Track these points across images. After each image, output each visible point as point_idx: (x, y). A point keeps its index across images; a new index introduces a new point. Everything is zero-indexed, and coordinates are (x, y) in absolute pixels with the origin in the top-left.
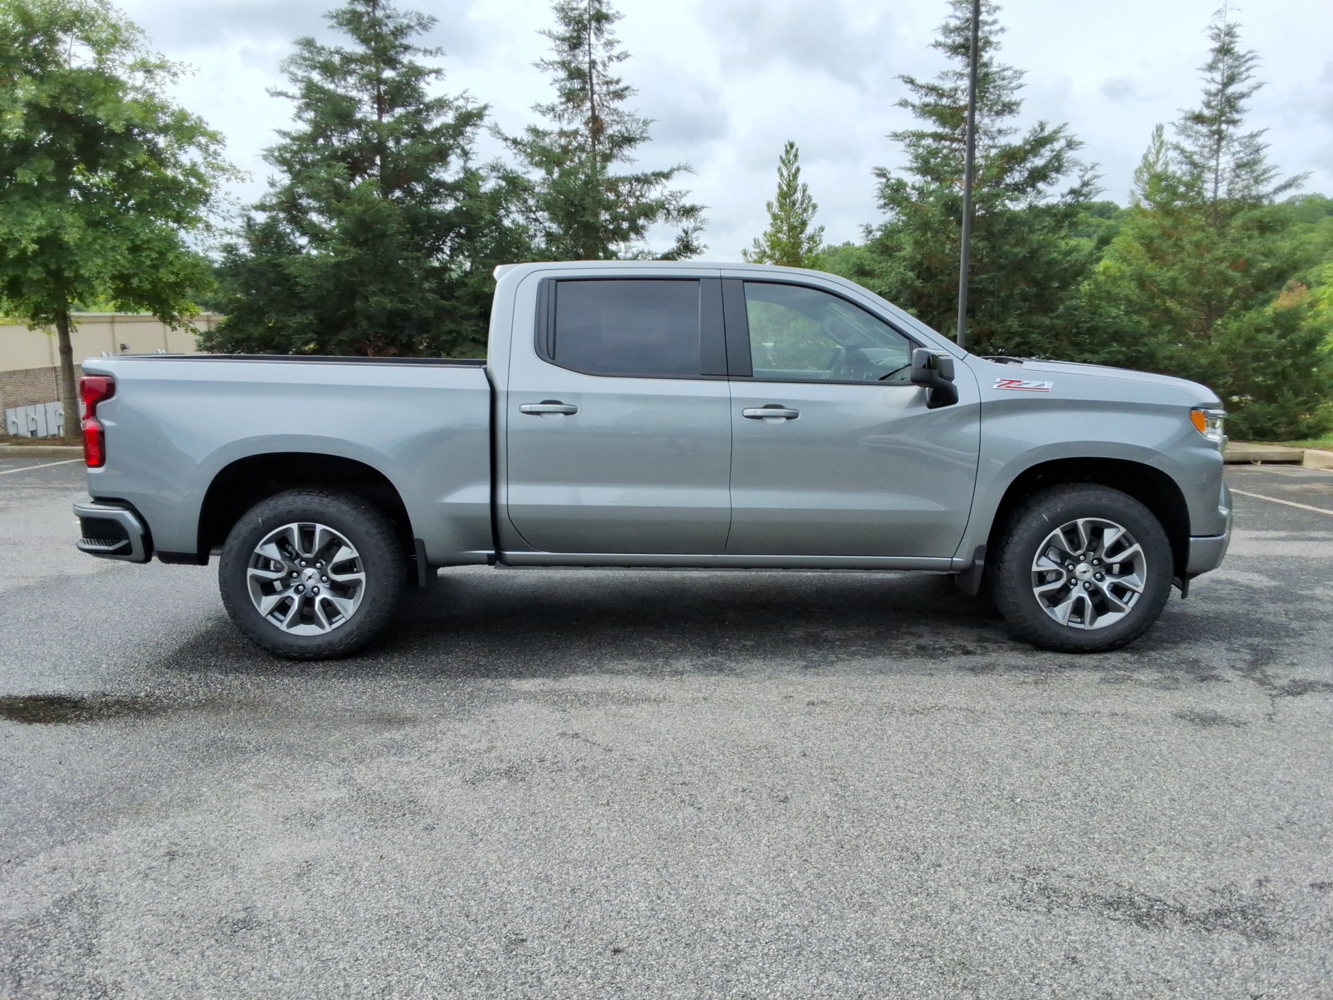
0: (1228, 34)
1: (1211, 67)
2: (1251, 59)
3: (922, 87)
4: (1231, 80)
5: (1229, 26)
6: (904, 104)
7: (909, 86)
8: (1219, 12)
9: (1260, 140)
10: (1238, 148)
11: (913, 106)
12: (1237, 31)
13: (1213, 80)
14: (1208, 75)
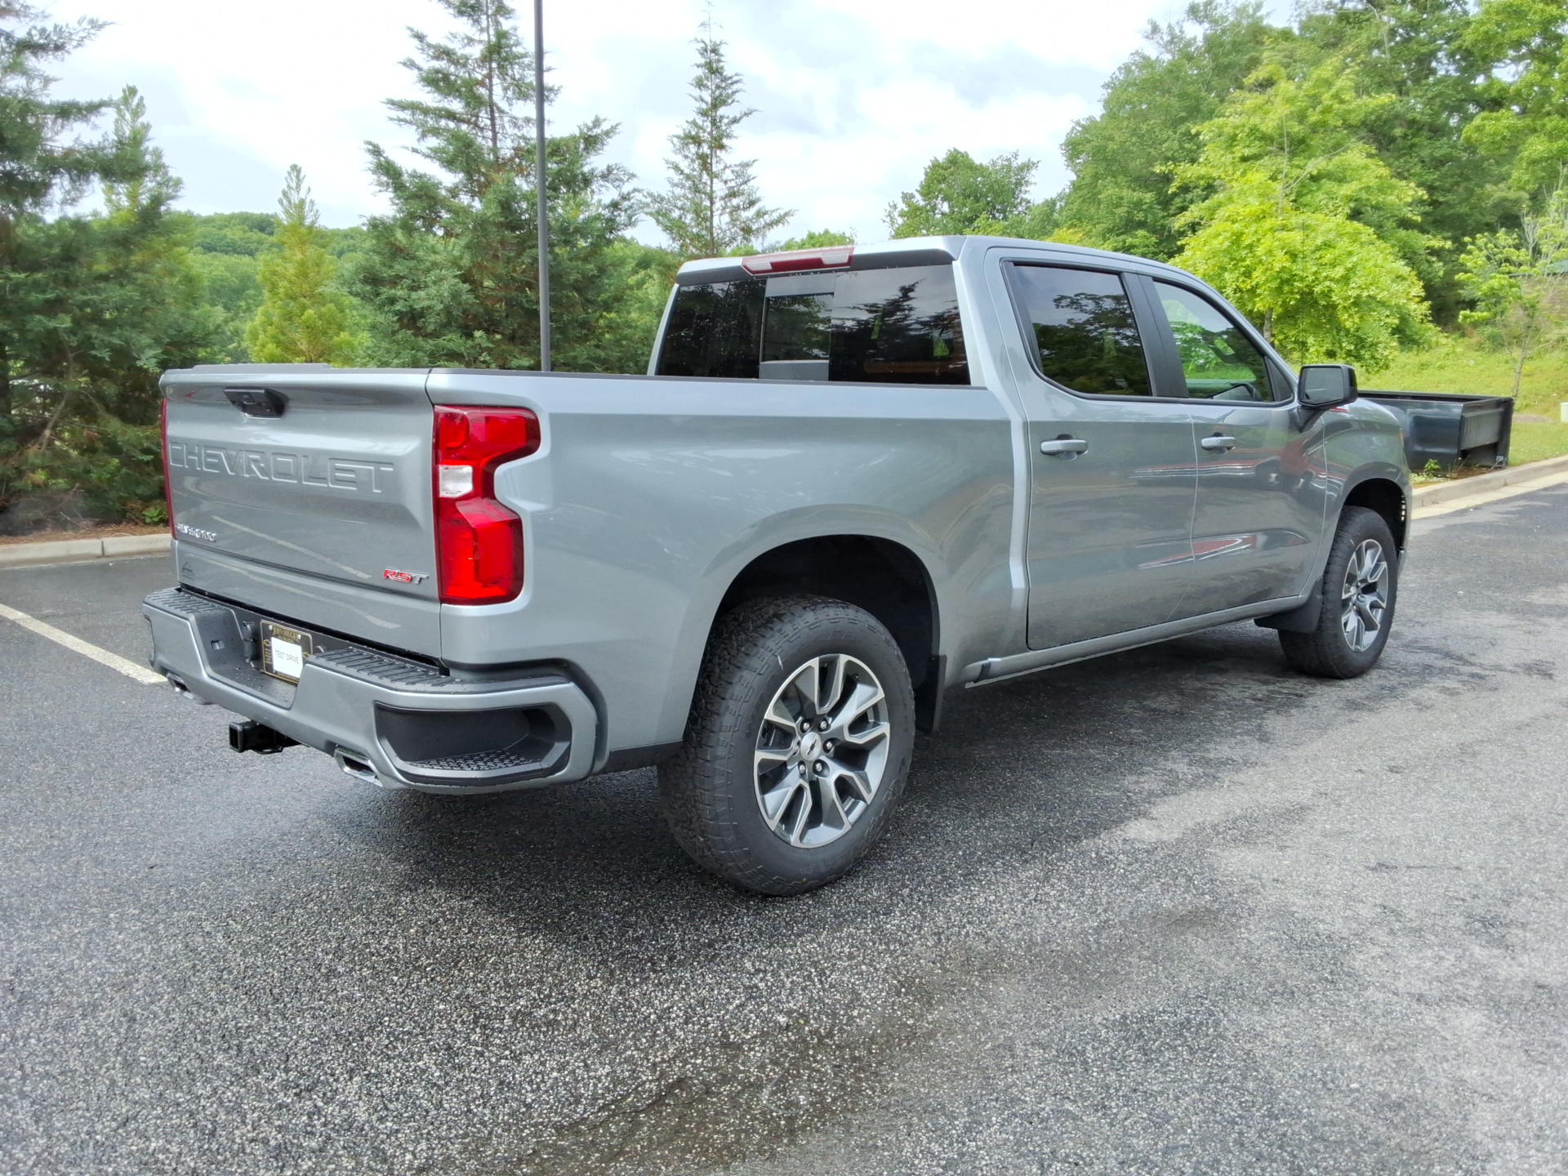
0: (714, 51)
1: (700, 84)
2: (736, 82)
3: (429, 46)
4: (718, 102)
5: (715, 44)
6: (410, 64)
7: (416, 42)
8: (702, 24)
9: (750, 171)
10: (732, 176)
11: (420, 69)
12: (722, 50)
13: (702, 100)
14: (696, 92)
